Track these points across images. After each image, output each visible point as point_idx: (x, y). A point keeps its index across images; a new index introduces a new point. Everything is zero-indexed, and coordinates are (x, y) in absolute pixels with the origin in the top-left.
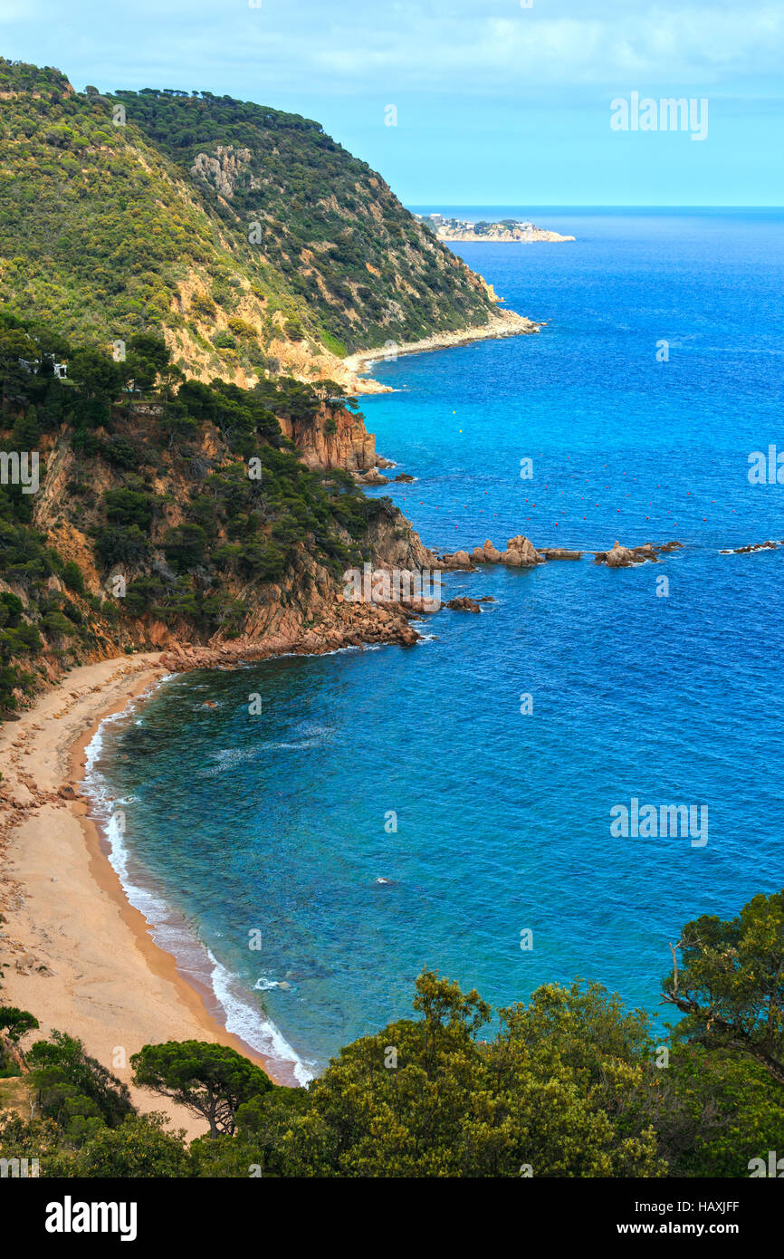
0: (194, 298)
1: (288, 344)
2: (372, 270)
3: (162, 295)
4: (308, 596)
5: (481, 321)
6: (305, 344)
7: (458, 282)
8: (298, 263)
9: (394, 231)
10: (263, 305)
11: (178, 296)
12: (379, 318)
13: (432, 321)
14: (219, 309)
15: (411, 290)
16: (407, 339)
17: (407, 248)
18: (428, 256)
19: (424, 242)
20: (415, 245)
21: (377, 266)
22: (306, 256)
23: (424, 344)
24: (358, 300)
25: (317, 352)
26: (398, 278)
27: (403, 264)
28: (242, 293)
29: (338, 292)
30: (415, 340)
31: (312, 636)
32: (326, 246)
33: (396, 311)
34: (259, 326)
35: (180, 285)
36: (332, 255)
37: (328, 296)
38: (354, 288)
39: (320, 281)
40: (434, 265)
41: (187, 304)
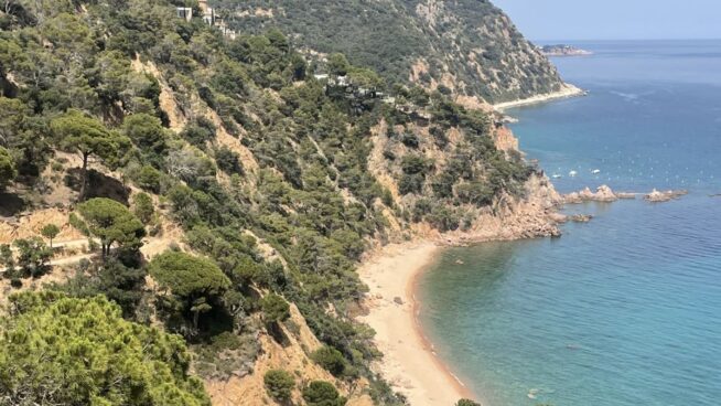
0: (420, 74)
1: (466, 97)
2: (503, 63)
3: (404, 72)
4: (504, 211)
5: (557, 89)
6: (475, 98)
7: (546, 70)
8: (467, 59)
9: (515, 43)
10: (454, 78)
11: (413, 73)
12: (507, 87)
13: (532, 89)
14: (432, 79)
15: (522, 73)
16: (522, 98)
17: (521, 52)
18: (531, 56)
19: (529, 49)
20: (524, 51)
21: (507, 61)
22: (472, 55)
23: (529, 101)
24: (497, 78)
25: (481, 102)
26: (516, 67)
27: (519, 61)
28: (443, 71)
29: (487, 73)
30: (525, 98)
31: (506, 231)
32: (480, 51)
33: (515, 84)
34: (452, 88)
35: (414, 67)
36: (484, 55)
37: (483, 76)
38: (495, 72)
39: (479, 68)
40: (534, 61)
41: (417, 76)
